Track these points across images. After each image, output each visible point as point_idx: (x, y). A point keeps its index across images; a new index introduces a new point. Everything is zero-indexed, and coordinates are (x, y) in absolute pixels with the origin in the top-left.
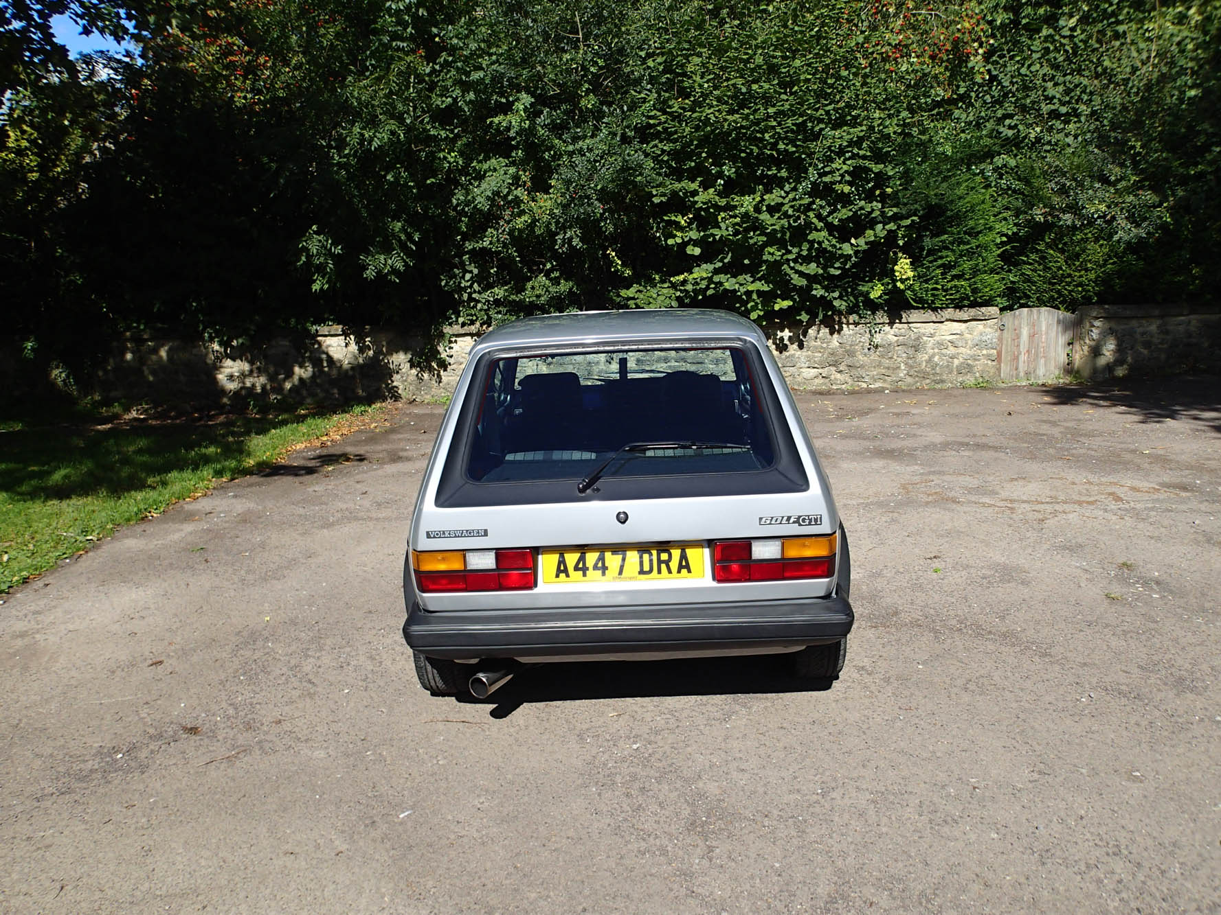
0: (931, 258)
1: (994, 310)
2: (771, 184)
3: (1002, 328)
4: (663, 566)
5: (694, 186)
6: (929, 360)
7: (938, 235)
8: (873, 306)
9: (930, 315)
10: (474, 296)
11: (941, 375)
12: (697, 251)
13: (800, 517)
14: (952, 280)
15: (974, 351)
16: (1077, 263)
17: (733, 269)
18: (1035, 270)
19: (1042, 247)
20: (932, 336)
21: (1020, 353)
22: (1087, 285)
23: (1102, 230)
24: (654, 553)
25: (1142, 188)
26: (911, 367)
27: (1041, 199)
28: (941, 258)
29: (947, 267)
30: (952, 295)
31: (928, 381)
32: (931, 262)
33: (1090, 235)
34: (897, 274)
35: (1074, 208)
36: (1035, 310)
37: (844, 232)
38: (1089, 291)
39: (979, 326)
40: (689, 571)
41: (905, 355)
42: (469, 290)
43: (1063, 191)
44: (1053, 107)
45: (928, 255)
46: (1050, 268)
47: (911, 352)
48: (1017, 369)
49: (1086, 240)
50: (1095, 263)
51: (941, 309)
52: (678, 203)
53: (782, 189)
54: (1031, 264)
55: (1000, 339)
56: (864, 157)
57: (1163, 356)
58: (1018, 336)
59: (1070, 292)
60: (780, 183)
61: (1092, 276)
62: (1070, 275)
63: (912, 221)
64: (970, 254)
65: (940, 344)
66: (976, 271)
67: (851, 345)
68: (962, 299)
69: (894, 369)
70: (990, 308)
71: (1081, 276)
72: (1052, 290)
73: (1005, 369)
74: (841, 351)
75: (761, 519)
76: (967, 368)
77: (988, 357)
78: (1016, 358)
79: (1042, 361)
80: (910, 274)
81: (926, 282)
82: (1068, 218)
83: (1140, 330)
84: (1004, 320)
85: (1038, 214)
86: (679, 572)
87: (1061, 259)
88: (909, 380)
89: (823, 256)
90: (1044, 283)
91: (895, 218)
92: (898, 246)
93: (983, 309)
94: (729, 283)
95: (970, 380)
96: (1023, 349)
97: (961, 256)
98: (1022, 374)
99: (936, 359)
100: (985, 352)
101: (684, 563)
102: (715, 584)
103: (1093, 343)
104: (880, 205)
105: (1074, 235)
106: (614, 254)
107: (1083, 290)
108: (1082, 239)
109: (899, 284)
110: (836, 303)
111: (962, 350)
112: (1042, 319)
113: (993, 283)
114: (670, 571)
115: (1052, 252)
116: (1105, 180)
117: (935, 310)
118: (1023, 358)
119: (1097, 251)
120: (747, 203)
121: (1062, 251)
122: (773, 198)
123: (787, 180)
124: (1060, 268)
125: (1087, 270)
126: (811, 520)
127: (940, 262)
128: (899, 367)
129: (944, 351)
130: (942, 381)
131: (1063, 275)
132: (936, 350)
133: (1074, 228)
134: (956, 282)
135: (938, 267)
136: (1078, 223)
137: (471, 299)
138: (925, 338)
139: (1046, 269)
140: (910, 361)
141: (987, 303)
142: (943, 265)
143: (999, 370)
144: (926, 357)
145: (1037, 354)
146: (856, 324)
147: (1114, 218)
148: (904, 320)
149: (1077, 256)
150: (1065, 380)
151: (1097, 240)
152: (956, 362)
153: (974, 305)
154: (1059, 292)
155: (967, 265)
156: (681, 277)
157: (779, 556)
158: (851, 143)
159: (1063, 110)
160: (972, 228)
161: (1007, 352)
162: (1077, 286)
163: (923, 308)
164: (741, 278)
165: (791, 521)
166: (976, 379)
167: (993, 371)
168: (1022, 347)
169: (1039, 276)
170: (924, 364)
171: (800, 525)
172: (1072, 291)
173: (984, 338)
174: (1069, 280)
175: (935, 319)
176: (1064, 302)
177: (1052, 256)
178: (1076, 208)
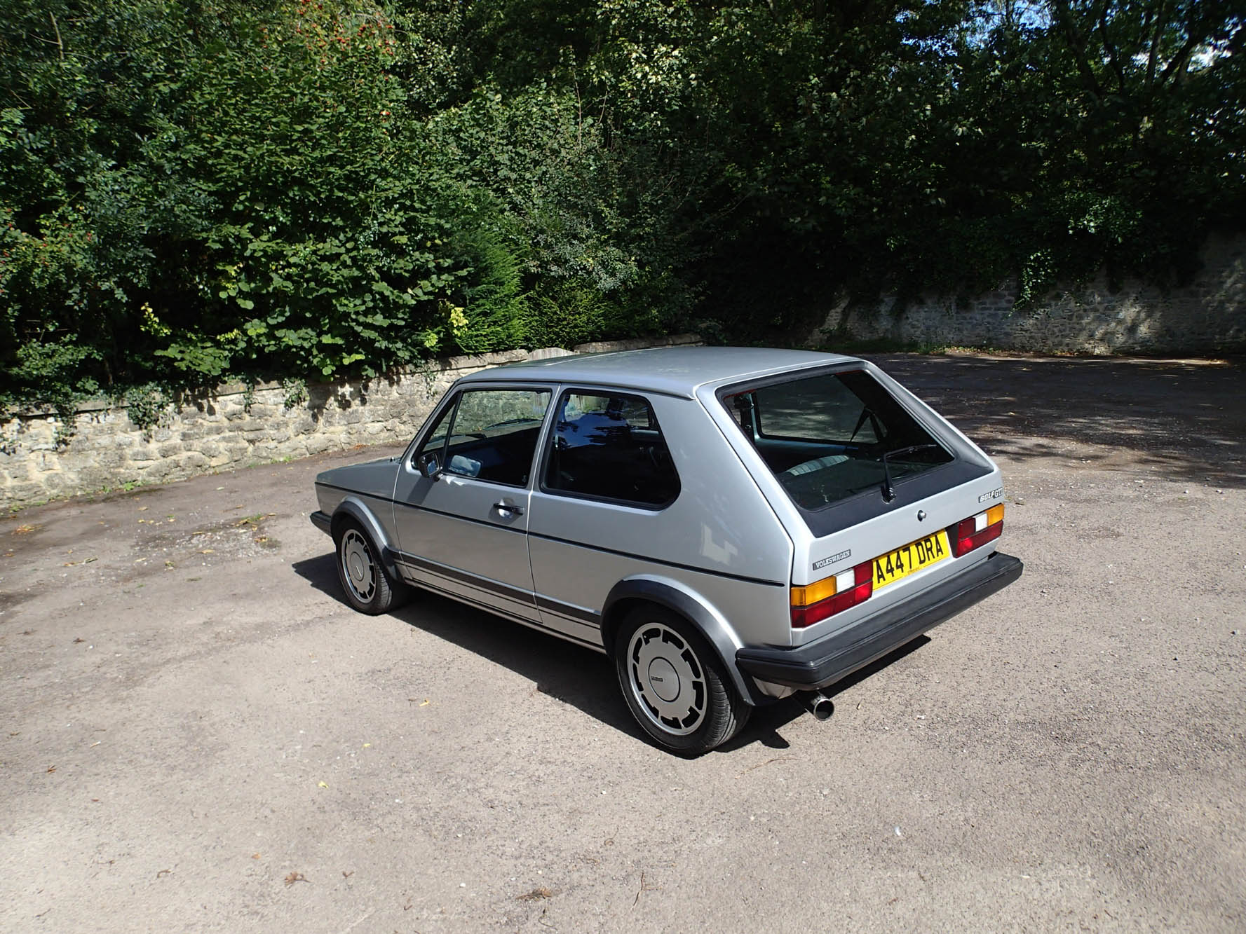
2: (322, 233)
4: (930, 554)
5: (244, 232)
6: (480, 404)
8: (426, 354)
9: (473, 361)
12: (249, 305)
14: (490, 327)
16: (570, 308)
17: (294, 323)
18: (532, 316)
19: (535, 295)
22: (581, 327)
23: (583, 279)
25: (608, 245)
28: (478, 306)
29: (486, 315)
30: (490, 340)
31: (481, 423)
32: (472, 310)
33: (575, 285)
34: (453, 322)
35: (557, 262)
36: (547, 349)
37: (399, 283)
38: (583, 331)
40: (942, 553)
43: (548, 246)
45: (470, 304)
46: (546, 313)
49: (573, 289)
50: (587, 307)
51: (483, 353)
53: (337, 238)
59: (568, 333)
60: (334, 232)
61: (584, 318)
62: (565, 319)
63: (468, 271)
64: (501, 302)
67: (410, 396)
68: (499, 343)
70: (520, 351)
71: (575, 319)
72: (550, 333)
74: (402, 401)
80: (464, 322)
82: (555, 270)
85: (531, 266)
86: (937, 555)
87: (556, 308)
90: (542, 327)
91: (450, 269)
92: (447, 296)
93: (516, 352)
94: (290, 338)
97: (494, 304)
99: (485, 401)
101: (938, 549)
102: (955, 560)
104: (433, 257)
105: (563, 284)
106: (150, 310)
107: (579, 331)
108: (570, 288)
109: (455, 331)
110: (400, 354)
114: (933, 557)
117: (476, 355)
119: (584, 298)
120: (301, 252)
121: (554, 298)
122: (328, 247)
123: (342, 229)
124: (555, 313)
125: (579, 314)
127: (479, 310)
131: (558, 319)
133: (562, 278)
134: (492, 329)
135: (477, 315)
136: (565, 274)
141: (518, 346)
142: (482, 313)
146: (412, 373)
148: (454, 367)
149: (569, 302)
151: (581, 289)
152: (501, 402)
153: (509, 348)
154: (557, 334)
156: (231, 335)
158: (402, 195)
162: (573, 328)
163: (469, 354)
164: (302, 332)
169: (537, 320)
172: (570, 331)
174: (565, 323)
175: (479, 364)
176: (562, 342)
177: (545, 303)
178: (560, 261)
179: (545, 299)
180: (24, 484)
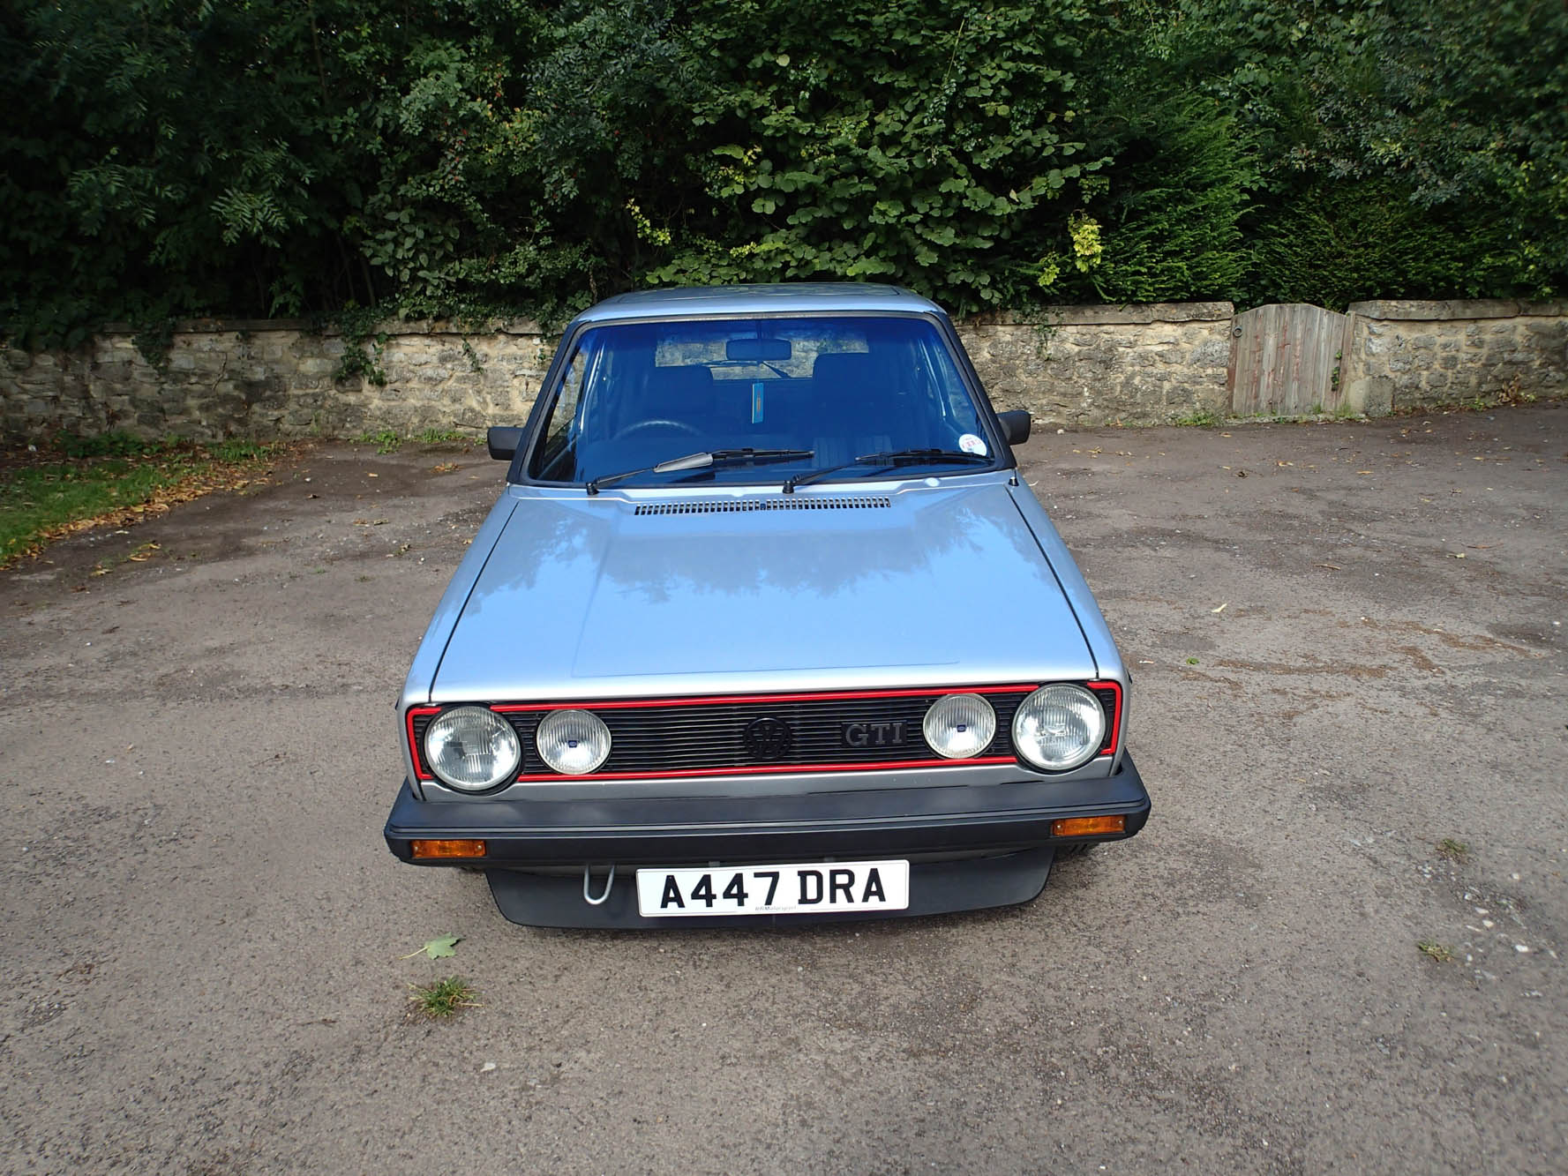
0: (1133, 225)
1: (1226, 307)
2: (883, 98)
3: (1236, 335)
5: (760, 101)
6: (1127, 383)
7: (1144, 188)
8: (1044, 299)
9: (1130, 314)
10: (421, 274)
11: (1144, 405)
12: (770, 208)
14: (1164, 260)
15: (1195, 370)
16: (1354, 236)
18: (1290, 246)
19: (1301, 210)
20: (1131, 345)
21: (1262, 373)
22: (1367, 270)
23: (1393, 184)
25: (1457, 119)
26: (1099, 393)
27: (1303, 135)
28: (1149, 223)
29: (1158, 239)
30: (1163, 282)
31: (1123, 415)
32: (1132, 231)
33: (1374, 192)
34: (1077, 248)
35: (1354, 151)
36: (1287, 307)
37: (996, 181)
39: (1203, 331)
41: (1090, 375)
42: (411, 265)
43: (1338, 122)
45: (1129, 219)
46: (1312, 243)
47: (1099, 370)
48: (1256, 397)
49: (1368, 200)
50: (1382, 235)
51: (1147, 303)
52: (738, 128)
53: (901, 107)
54: (1283, 236)
55: (1233, 350)
56: (1030, 58)
57: (1473, 380)
58: (1261, 347)
59: (1340, 279)
60: (899, 98)
61: (1375, 255)
62: (1341, 255)
63: (1105, 164)
64: (1194, 219)
65: (1143, 358)
66: (1200, 246)
67: (1009, 359)
68: (1176, 289)
69: (1074, 396)
70: (1219, 304)
71: (1358, 256)
72: (1314, 277)
73: (1240, 396)
74: (993, 367)
76: (1182, 395)
77: (1214, 378)
78: (1257, 381)
79: (1295, 386)
80: (1098, 248)
81: (1126, 261)
82: (1342, 166)
83: (1443, 340)
84: (1240, 321)
85: (1299, 156)
87: (1329, 232)
88: (1095, 412)
89: (966, 220)
90: (1303, 265)
91: (1078, 158)
92: (1082, 204)
93: (1210, 305)
94: (821, 259)
95: (1186, 413)
96: (1267, 366)
97: (1179, 221)
98: (1264, 405)
99: (1137, 381)
100: (1209, 371)
103: (1371, 359)
104: (1055, 138)
105: (1350, 192)
106: (637, 209)
107: (1361, 277)
108: (1363, 198)
109: (1079, 264)
110: (985, 295)
111: (1176, 368)
112: (1298, 320)
113: (1227, 264)
115: (1316, 218)
116: (1401, 106)
117: (1138, 304)
118: (1266, 380)
119: (1384, 217)
120: (846, 130)
121: (1331, 217)
122: (887, 122)
123: (909, 93)
124: (1327, 243)
125: (1366, 246)
127: (1148, 230)
128: (1081, 394)
129: (1149, 369)
130: (1145, 415)
131: (1331, 254)
132: (1137, 368)
133: (1350, 180)
134: (1170, 263)
135: (1144, 239)
136: (1358, 173)
137: (414, 279)
138: (1121, 349)
139: (1307, 243)
140: (1097, 384)
141: (1216, 296)
142: (1150, 236)
143: (1230, 399)
144: (1122, 378)
145: (1287, 375)
146: (1019, 324)
147: (1411, 166)
148: (1090, 321)
149: (1354, 224)
150: (1326, 415)
151: (1384, 200)
152: (1167, 386)
153: (1198, 297)
154: (1323, 279)
155: (1187, 237)
156: (746, 250)
158: (1012, 35)
160: (1198, 178)
161: (1243, 371)
162: (1351, 271)
163: (1119, 302)
164: (838, 253)
166: (1195, 412)
167: (1220, 400)
168: (1265, 366)
169: (1296, 254)
170: (1119, 388)
172: (1344, 278)
173: (1210, 350)
174: (1339, 261)
175: (1135, 319)
176: (1328, 298)
177: (1316, 223)
180: (505, 413)
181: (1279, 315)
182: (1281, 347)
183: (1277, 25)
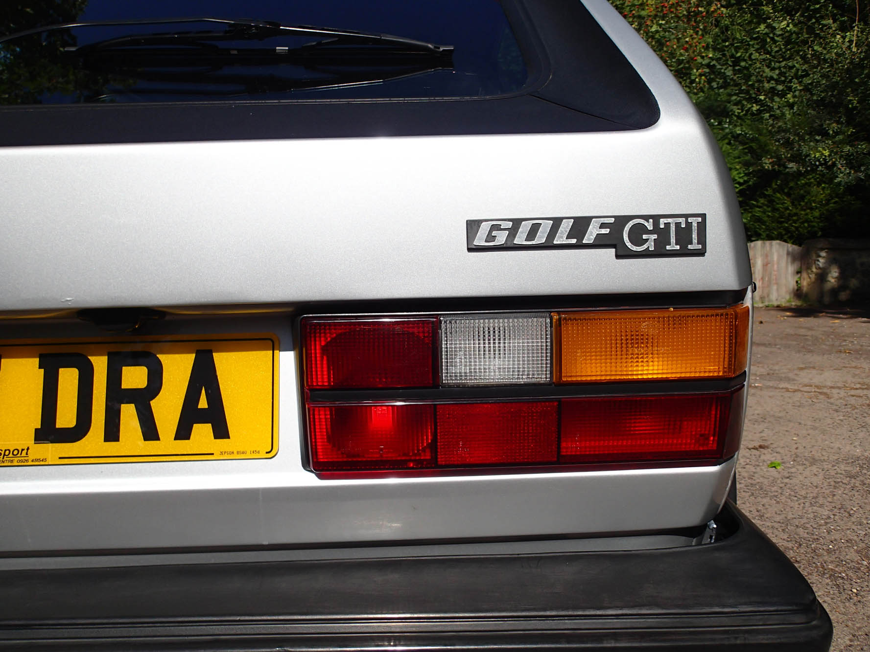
4: (129, 413)
13: (621, 220)
16: (802, 204)
18: (764, 212)
19: (769, 192)
22: (812, 222)
23: (823, 175)
24: (100, 364)
25: (857, 139)
27: (767, 152)
33: (812, 180)
36: (768, 243)
38: (814, 227)
40: (221, 432)
43: (788, 144)
44: (771, 85)
46: (778, 210)
49: (809, 184)
50: (819, 202)
54: (760, 207)
58: (753, 265)
59: (797, 228)
61: (817, 213)
62: (796, 214)
71: (807, 214)
72: (780, 228)
75: (473, 226)
79: (775, 287)
82: (792, 167)
83: (860, 260)
85: (767, 163)
86: (183, 432)
87: (788, 203)
90: (773, 222)
96: (758, 276)
98: (757, 298)
101: (203, 404)
102: (310, 480)
103: (819, 271)
105: (799, 180)
107: (809, 226)
108: (806, 183)
112: (774, 250)
114: (150, 432)
116: (825, 134)
119: (820, 193)
121: (788, 195)
124: (787, 209)
125: (812, 209)
126: (663, 234)
131: (789, 214)
133: (799, 174)
136: (802, 170)
139: (775, 210)
145: (770, 281)
147: (834, 164)
149: (802, 198)
150: (795, 303)
151: (819, 184)
154: (786, 229)
157: (542, 376)
159: (780, 87)
162: (803, 223)
165: (589, 239)
169: (768, 216)
171: (623, 254)
172: (800, 227)
174: (795, 218)
176: (790, 238)
177: (779, 199)
178: (797, 158)
179: (778, 195)
181: (763, 247)
182: (765, 265)
183: (745, 103)
